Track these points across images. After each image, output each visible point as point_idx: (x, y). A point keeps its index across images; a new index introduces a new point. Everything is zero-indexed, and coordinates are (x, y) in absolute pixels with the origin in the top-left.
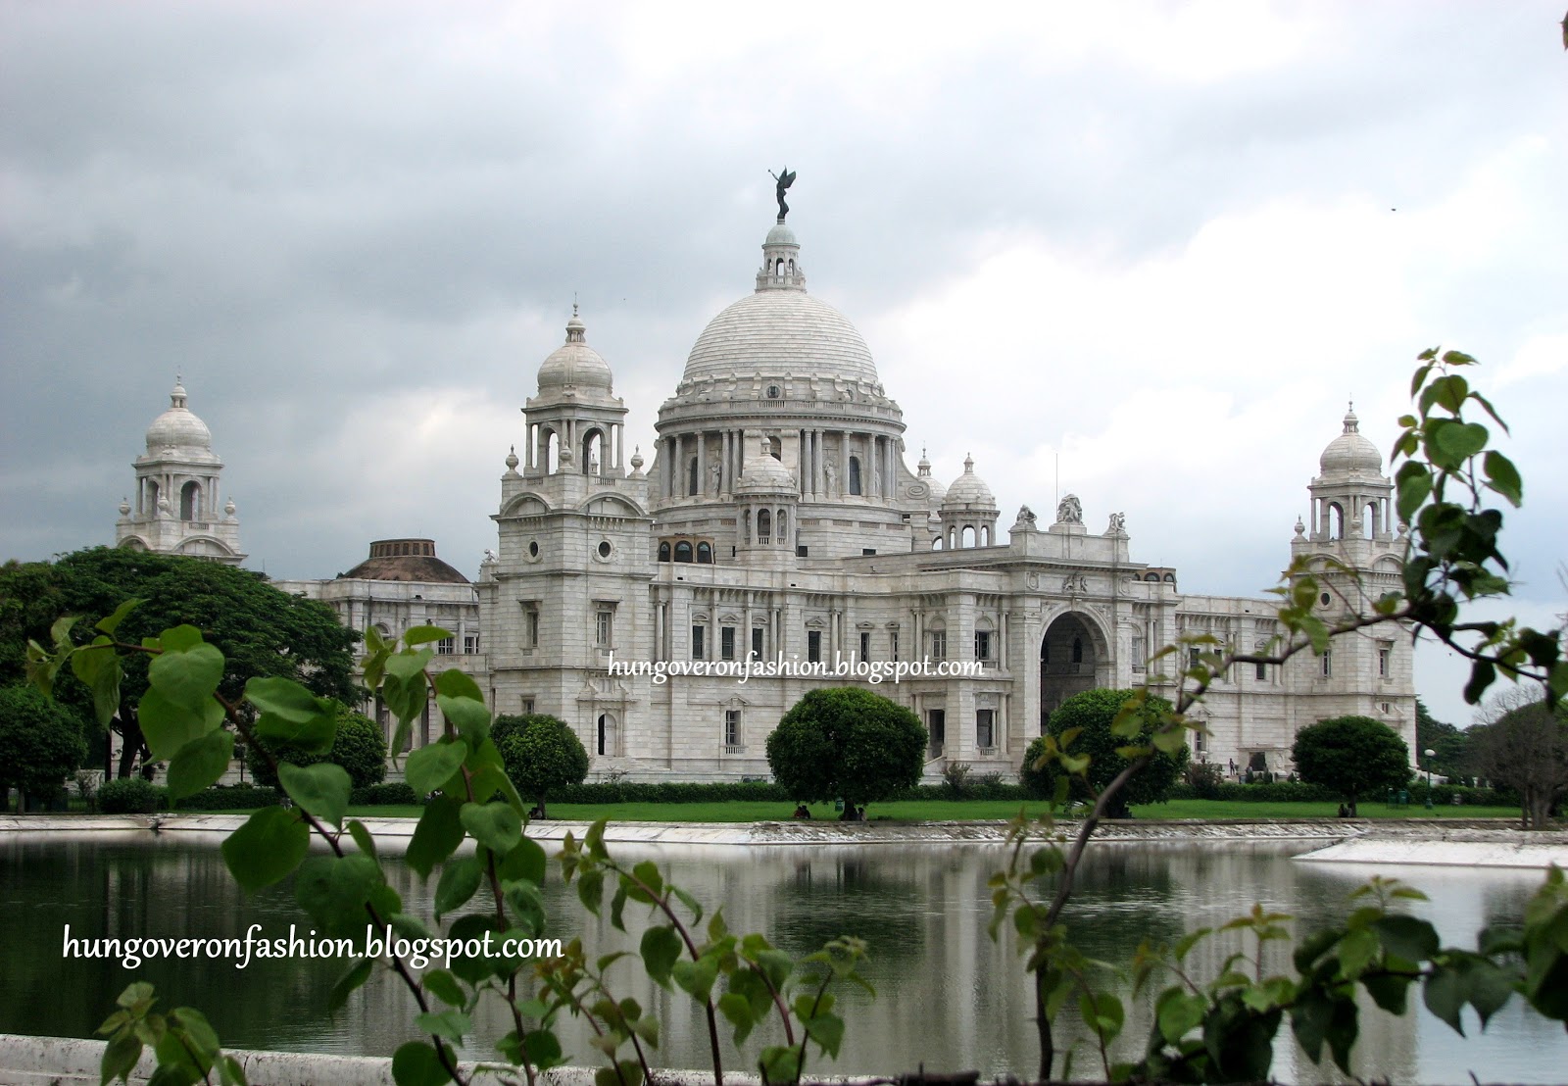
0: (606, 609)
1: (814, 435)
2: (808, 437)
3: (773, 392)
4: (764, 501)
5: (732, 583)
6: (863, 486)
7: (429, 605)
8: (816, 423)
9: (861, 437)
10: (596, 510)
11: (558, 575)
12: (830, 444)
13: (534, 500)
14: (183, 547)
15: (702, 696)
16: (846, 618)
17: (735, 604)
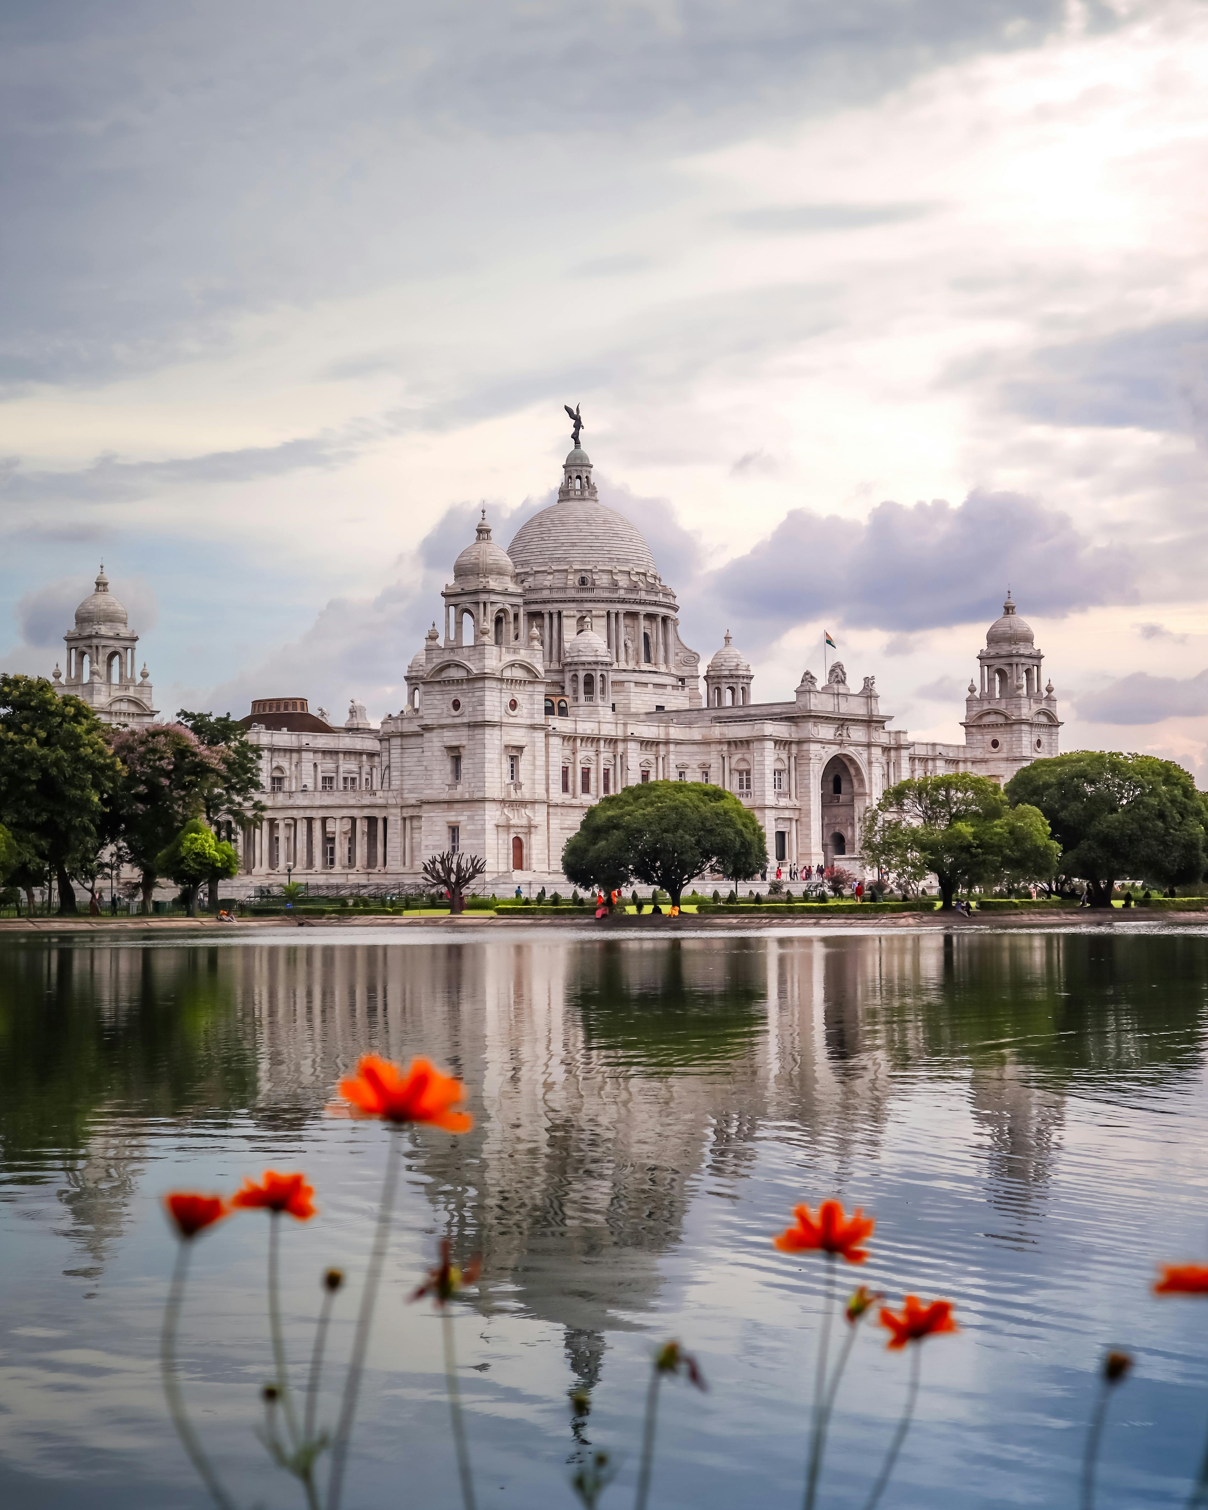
0: (514, 753)
1: (617, 614)
2: (613, 616)
3: (583, 581)
4: (590, 667)
5: (589, 732)
6: (652, 655)
7: (315, 751)
8: (619, 606)
9: (651, 617)
10: (507, 674)
11: (483, 725)
12: (628, 622)
13: (457, 666)
14: (111, 705)
15: (569, 822)
16: (669, 759)
17: (591, 749)
